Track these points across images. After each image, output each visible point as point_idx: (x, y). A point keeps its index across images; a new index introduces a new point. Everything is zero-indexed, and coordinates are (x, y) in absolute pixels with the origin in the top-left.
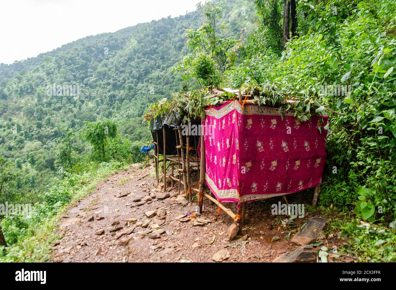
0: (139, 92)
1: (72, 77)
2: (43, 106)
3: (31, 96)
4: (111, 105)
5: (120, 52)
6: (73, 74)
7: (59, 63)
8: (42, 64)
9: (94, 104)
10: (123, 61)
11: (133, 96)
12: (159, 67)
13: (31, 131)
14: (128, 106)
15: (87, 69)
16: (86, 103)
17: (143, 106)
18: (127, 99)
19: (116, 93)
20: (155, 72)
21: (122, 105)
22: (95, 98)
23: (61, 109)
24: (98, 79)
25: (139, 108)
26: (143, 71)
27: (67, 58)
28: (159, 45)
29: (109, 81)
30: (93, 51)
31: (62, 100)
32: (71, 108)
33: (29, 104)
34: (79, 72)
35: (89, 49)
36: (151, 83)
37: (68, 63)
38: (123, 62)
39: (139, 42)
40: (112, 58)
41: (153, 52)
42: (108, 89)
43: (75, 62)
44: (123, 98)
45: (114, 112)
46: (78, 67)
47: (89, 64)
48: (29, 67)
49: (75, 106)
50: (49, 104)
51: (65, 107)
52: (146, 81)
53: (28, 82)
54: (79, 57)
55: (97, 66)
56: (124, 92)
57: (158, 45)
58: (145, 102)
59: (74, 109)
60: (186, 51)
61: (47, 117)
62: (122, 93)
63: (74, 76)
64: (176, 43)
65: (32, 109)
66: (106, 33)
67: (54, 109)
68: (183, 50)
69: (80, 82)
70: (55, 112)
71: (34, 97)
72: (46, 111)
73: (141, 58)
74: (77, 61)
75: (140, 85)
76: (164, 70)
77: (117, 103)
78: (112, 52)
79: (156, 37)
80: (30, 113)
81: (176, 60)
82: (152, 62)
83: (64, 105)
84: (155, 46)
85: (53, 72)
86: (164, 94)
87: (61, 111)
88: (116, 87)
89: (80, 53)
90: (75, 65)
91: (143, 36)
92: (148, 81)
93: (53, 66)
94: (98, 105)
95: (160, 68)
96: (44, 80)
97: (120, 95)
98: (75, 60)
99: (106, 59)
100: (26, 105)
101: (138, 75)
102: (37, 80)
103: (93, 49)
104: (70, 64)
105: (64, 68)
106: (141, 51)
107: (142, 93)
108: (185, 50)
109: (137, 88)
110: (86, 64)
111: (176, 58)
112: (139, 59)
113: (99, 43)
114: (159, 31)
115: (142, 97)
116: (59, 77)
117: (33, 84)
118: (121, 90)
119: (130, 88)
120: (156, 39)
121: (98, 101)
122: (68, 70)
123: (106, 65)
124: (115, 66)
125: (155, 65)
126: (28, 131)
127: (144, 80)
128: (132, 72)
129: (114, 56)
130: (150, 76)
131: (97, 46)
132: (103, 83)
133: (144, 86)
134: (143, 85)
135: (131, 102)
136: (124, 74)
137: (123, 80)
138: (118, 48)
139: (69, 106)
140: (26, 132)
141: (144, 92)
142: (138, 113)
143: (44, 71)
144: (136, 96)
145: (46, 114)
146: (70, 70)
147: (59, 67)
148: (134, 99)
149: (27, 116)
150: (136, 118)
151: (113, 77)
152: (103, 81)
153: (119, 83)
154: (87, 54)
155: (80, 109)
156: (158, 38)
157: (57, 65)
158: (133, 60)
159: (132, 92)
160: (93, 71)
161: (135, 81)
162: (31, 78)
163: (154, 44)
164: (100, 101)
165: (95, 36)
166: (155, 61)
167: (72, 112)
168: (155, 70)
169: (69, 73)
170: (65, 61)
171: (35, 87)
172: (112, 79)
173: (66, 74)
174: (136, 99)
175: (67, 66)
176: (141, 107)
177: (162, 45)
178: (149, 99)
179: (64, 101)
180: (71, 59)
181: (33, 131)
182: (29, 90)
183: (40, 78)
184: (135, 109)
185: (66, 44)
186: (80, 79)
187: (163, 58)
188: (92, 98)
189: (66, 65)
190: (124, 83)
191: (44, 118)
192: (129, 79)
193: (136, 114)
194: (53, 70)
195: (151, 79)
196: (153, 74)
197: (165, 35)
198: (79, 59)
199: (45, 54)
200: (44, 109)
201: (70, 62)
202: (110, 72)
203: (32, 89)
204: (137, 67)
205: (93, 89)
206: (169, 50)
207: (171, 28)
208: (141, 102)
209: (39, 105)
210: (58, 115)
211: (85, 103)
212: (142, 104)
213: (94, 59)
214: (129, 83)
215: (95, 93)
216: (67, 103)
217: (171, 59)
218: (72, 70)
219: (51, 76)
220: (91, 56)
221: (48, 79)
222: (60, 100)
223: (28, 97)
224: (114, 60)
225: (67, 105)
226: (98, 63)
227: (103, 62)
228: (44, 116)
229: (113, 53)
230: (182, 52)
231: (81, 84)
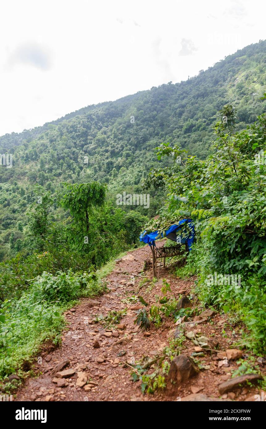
0: (137, 159)
1: (73, 144)
2: (45, 172)
3: (35, 162)
4: (108, 172)
5: (119, 120)
6: (74, 141)
7: (61, 131)
8: (46, 132)
9: (92, 171)
10: (121, 128)
11: (130, 163)
12: (157, 134)
13: (33, 195)
14: (125, 173)
15: (87, 136)
16: (85, 170)
17: (140, 174)
18: (124, 167)
19: (114, 160)
20: (153, 139)
21: (119, 173)
22: (93, 164)
23: (61, 175)
24: (97, 146)
25: (136, 175)
26: (141, 138)
27: (69, 126)
28: (159, 112)
29: (107, 148)
30: (93, 119)
31: (62, 166)
32: (70, 175)
33: (33, 170)
34: (79, 139)
35: (90, 118)
36: (149, 150)
37: (69, 131)
38: (121, 130)
39: (139, 109)
40: (111, 125)
41: (152, 119)
42: (106, 157)
43: (76, 130)
44: (120, 165)
45: (111, 179)
46: (79, 135)
47: (89, 131)
48: (35, 135)
49: (74, 173)
50: (51, 170)
51: (65, 173)
52: (144, 149)
53: (33, 148)
54: (80, 125)
55: (97, 133)
56: (122, 159)
57: (157, 112)
58: (142, 169)
59: (73, 175)
60: (186, 118)
61: (48, 183)
62: (120, 160)
63: (75, 143)
64: (176, 109)
65: (35, 174)
66: (107, 102)
67: (55, 175)
68: (183, 117)
69: (80, 149)
70: (55, 178)
71: (38, 163)
72: (47, 176)
73: (140, 125)
74: (78, 128)
75: (137, 152)
76: (162, 137)
77: (114, 170)
78: (112, 119)
79: (156, 104)
80: (33, 178)
81: (176, 126)
82: (151, 129)
83: (64, 172)
84: (155, 113)
85: (56, 139)
86: (162, 162)
87: (61, 177)
88: (114, 154)
89: (81, 121)
90: (76, 132)
91: (142, 102)
92: (146, 148)
93: (56, 134)
94: (96, 171)
95: (159, 135)
96: (47, 147)
97: (117, 162)
98: (77, 127)
99: (106, 127)
100: (30, 170)
101: (136, 142)
102: (41, 147)
103: (94, 117)
104: (71, 132)
105: (66, 135)
106: (140, 118)
107: (139, 161)
108: (185, 116)
109: (134, 155)
110: (86, 131)
111: (176, 125)
112: (138, 126)
113: (100, 111)
114: (159, 98)
115: (139, 165)
116: (61, 145)
117: (38, 150)
118: (118, 157)
119: (128, 156)
120: (155, 105)
121: (96, 167)
122: (70, 138)
123: (105, 133)
124: (114, 133)
125: (154, 132)
126: (30, 195)
127: (142, 147)
128: (130, 139)
129: (113, 124)
130: (148, 143)
131: (98, 114)
132: (102, 150)
133: (141, 154)
134: (141, 152)
135: (128, 169)
136: (123, 141)
137: (121, 147)
138: (118, 116)
139: (69, 172)
140: (29, 196)
141: (141, 159)
142: (134, 180)
143: (48, 139)
144: (133, 163)
145: (47, 179)
146: (71, 137)
147: (62, 134)
148: (131, 166)
149: (31, 181)
150: (133, 185)
151: (111, 144)
152: (101, 148)
153: (117, 151)
154: (88, 122)
155: (78, 175)
156: (158, 105)
157: (59, 133)
158: (132, 127)
159: (130, 159)
160: (92, 138)
161: (133, 149)
162: (36, 145)
163: (153, 111)
164: (97, 168)
165: (96, 105)
166: (154, 128)
167: (71, 178)
168: (154, 137)
169: (70, 141)
170: (67, 129)
171: (39, 154)
172: (110, 146)
173: (67, 141)
174: (133, 166)
175: (69, 134)
176: (138, 175)
177: (162, 111)
178: (146, 166)
179: (64, 168)
180: (72, 127)
181: (34, 196)
182: (34, 157)
183: (44, 145)
184: (132, 176)
185: (69, 113)
186: (80, 146)
187: (162, 125)
188: (90, 165)
189: (67, 132)
190: (122, 150)
191: (45, 184)
192: (126, 146)
193: (132, 182)
194: (55, 137)
195: (149, 146)
196: (151, 142)
197: (165, 101)
198: (80, 127)
199: (51, 123)
200: (46, 175)
201: (72, 129)
202: (109, 139)
203: (36, 155)
204: (136, 134)
205: (92, 155)
206: (169, 117)
207: (172, 95)
208: (138, 170)
209: (42, 170)
210: (58, 180)
211: (83, 170)
212: (139, 172)
213: (94, 127)
214: (127, 150)
215: (94, 160)
216: (67, 169)
217: (171, 126)
218: (73, 138)
219: (53, 143)
220: (91, 123)
221: (51, 146)
222: (60, 166)
223: (32, 163)
224: (113, 127)
225: (67, 171)
226: (98, 130)
227: (102, 130)
228: (46, 181)
229: (113, 121)
230: (182, 118)
231: (81, 151)
